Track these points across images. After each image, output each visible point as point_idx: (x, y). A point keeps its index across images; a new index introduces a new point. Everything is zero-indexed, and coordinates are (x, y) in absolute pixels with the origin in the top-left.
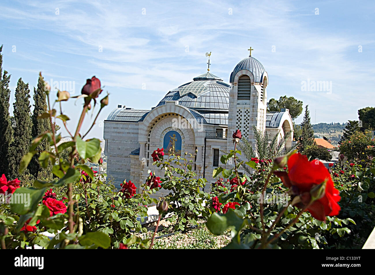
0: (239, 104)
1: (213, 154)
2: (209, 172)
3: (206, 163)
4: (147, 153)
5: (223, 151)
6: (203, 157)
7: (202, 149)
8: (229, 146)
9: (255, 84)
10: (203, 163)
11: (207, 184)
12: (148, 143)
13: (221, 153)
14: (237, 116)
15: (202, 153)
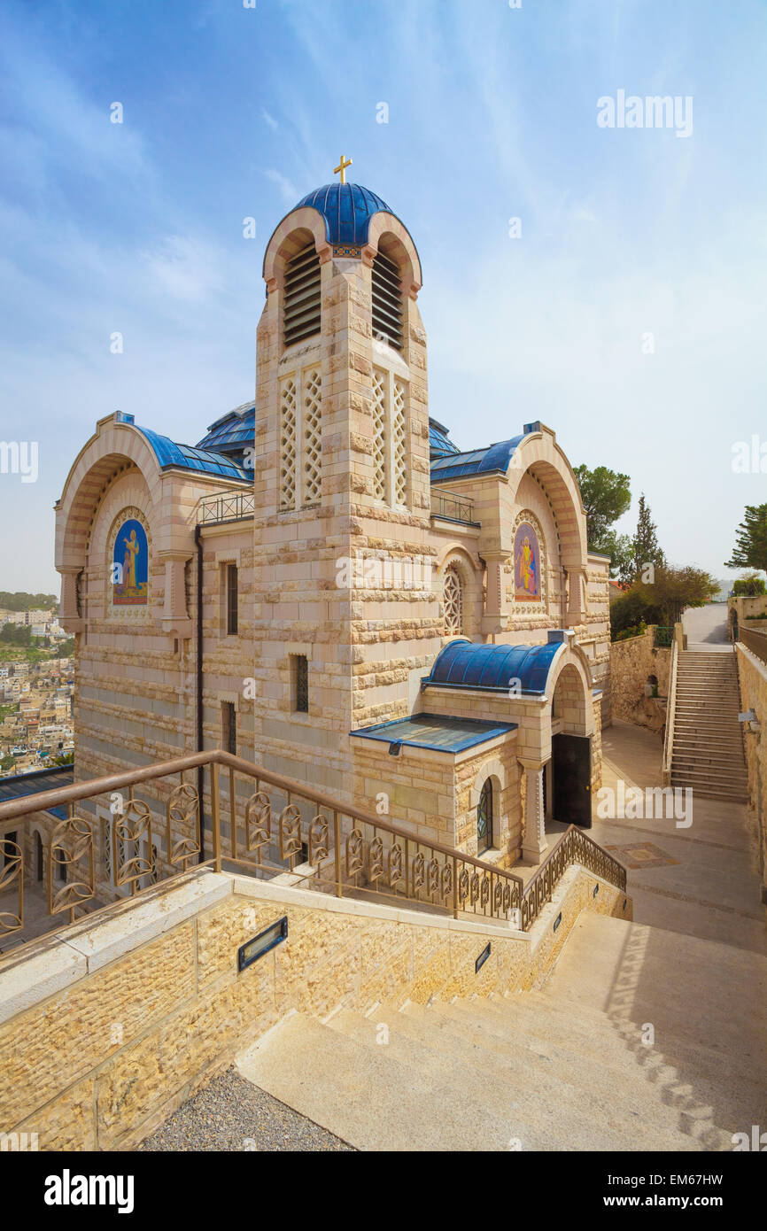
0: (285, 360)
1: (224, 585)
2: (212, 656)
3: (206, 623)
4: (83, 602)
5: (246, 567)
6: (194, 599)
7: (187, 571)
8: (260, 544)
9: (335, 253)
10: (195, 622)
11: (210, 706)
12: (86, 570)
13: (242, 577)
14: (285, 410)
15: (187, 585)
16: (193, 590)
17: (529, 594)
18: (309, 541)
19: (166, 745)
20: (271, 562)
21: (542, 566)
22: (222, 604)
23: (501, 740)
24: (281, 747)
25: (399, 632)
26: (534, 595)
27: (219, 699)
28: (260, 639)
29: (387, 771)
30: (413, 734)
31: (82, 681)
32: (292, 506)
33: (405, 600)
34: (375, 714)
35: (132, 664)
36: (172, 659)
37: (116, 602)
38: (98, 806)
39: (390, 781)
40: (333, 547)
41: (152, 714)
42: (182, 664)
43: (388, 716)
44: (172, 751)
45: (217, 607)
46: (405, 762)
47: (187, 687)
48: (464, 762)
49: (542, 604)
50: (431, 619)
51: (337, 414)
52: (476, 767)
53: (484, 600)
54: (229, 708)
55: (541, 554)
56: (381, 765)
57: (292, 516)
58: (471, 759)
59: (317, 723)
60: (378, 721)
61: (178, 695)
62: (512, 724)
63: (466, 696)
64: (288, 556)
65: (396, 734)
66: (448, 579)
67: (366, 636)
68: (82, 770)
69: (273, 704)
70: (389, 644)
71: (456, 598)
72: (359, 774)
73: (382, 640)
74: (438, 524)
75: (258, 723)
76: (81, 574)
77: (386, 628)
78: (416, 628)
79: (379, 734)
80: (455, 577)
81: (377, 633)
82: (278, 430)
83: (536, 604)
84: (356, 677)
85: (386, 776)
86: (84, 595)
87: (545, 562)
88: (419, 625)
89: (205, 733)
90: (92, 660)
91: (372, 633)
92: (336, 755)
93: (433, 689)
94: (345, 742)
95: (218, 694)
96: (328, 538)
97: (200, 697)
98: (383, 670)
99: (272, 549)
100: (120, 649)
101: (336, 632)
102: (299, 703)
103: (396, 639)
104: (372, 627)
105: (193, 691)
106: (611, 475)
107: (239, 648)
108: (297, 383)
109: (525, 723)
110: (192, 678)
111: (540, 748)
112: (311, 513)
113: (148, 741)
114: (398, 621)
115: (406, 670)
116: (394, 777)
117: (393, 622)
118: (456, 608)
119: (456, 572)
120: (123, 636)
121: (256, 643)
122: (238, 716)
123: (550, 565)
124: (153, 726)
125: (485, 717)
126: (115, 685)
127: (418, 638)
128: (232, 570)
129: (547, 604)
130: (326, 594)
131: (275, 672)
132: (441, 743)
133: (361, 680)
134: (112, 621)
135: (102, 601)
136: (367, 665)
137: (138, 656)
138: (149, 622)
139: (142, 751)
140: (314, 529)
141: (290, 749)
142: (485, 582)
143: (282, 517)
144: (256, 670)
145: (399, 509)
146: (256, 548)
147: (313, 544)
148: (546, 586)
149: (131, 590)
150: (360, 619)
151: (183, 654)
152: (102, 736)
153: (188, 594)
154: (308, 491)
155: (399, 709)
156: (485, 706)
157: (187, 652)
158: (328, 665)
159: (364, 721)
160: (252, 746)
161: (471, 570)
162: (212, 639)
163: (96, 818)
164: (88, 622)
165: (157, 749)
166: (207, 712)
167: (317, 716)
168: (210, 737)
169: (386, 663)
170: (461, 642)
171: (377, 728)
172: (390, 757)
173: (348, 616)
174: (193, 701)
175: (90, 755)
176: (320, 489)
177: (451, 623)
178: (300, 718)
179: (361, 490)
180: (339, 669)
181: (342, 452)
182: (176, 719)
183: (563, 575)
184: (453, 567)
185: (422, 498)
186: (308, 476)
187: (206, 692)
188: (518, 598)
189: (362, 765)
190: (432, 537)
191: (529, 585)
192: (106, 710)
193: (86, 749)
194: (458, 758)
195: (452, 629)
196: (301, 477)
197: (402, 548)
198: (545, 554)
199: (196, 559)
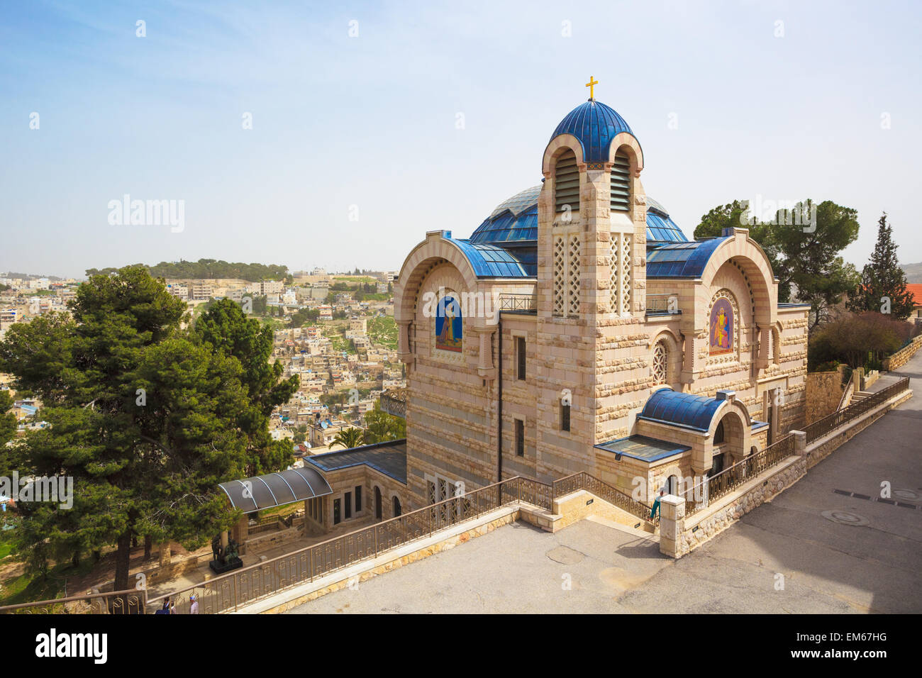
0: (557, 226)
1: (516, 350)
2: (509, 391)
3: (504, 371)
4: (413, 343)
5: (531, 342)
6: (497, 356)
7: (493, 339)
8: (541, 332)
9: (589, 168)
10: (497, 370)
11: (507, 421)
12: (414, 322)
13: (528, 347)
14: (556, 254)
15: (493, 347)
16: (496, 351)
17: (722, 349)
18: (572, 337)
19: (477, 441)
20: (549, 344)
21: (735, 326)
22: (515, 361)
23: (680, 456)
24: (553, 450)
25: (623, 389)
26: (727, 348)
27: (513, 417)
28: (541, 387)
29: (613, 468)
30: (630, 449)
31: (413, 394)
32: (561, 313)
33: (628, 369)
34: (608, 436)
35: (452, 389)
36: (481, 389)
37: (438, 347)
38: (425, 474)
39: (615, 473)
40: (586, 343)
41: (467, 422)
42: (488, 394)
43: (615, 437)
44: (481, 445)
45: (512, 363)
46: (624, 464)
47: (492, 408)
48: (655, 467)
49: (734, 354)
50: (644, 378)
51: (589, 267)
52: (662, 470)
53: (683, 360)
54: (519, 424)
55: (735, 317)
56: (611, 465)
57: (561, 320)
58: (660, 465)
59: (575, 438)
60: (610, 439)
61: (485, 412)
62: (688, 447)
63: (662, 428)
64: (559, 343)
65: (620, 448)
66: (657, 350)
67: (604, 393)
68: (413, 450)
69: (549, 425)
70: (617, 396)
71: (662, 361)
72: (598, 468)
73: (613, 394)
74: (650, 320)
75: (539, 434)
76: (410, 325)
77: (615, 387)
78: (634, 385)
79: (610, 447)
80: (662, 347)
81: (610, 391)
82: (553, 266)
83: (728, 356)
84: (598, 416)
85: (613, 470)
86: (413, 339)
87: (738, 323)
88: (636, 382)
89: (503, 436)
90: (420, 382)
91: (607, 391)
92: (586, 456)
93: (643, 421)
94: (590, 450)
95: (512, 415)
96: (583, 338)
97: (500, 415)
98: (613, 411)
99: (549, 336)
100: (442, 378)
101: (586, 390)
102: (563, 426)
103: (621, 393)
104: (607, 387)
105: (496, 411)
106: (836, 208)
107: (526, 389)
108: (564, 241)
109: (696, 447)
110: (495, 403)
111: (704, 462)
112: (573, 321)
113: (464, 437)
114: (622, 382)
115: (627, 410)
116: (617, 471)
117: (619, 383)
118: (663, 366)
119: (663, 345)
120: (445, 370)
121: (539, 389)
122: (525, 429)
123: (743, 324)
124: (468, 429)
125: (674, 441)
126: (439, 400)
127: (635, 390)
128: (521, 342)
129: (738, 354)
130: (582, 369)
131: (550, 407)
132: (644, 455)
133: (601, 417)
134: (435, 358)
135: (428, 345)
136: (604, 409)
137: (456, 384)
138: (465, 365)
139: (459, 443)
140: (576, 331)
141: (558, 451)
142: (684, 348)
143: (555, 319)
144: (538, 405)
145: (626, 315)
146: (538, 334)
147: (574, 339)
148: (738, 341)
149: (449, 342)
150: (600, 384)
151: (489, 388)
152: (429, 431)
153: (493, 353)
154: (571, 307)
155: (622, 432)
156: (673, 435)
157: (492, 387)
158: (582, 408)
159: (602, 440)
160: (535, 447)
161: (673, 342)
162: (509, 382)
163: (424, 481)
164: (416, 356)
165: (471, 443)
166: (504, 424)
167: (574, 434)
168: (507, 439)
169: (614, 407)
170: (665, 390)
171: (608, 443)
172: (616, 461)
173: (594, 382)
174: (496, 417)
175: (420, 442)
176: (578, 308)
177: (658, 377)
178: (564, 434)
179: (602, 312)
180: (588, 411)
181: (592, 291)
182: (484, 426)
183: (756, 330)
184: (661, 342)
185: (640, 306)
186: (571, 298)
187: (504, 412)
188: (711, 353)
189: (600, 463)
190: (646, 327)
191: (722, 342)
192: (432, 415)
193: (416, 437)
194: (651, 465)
195: (659, 381)
196: (567, 298)
197: (626, 339)
198: (739, 317)
199: (498, 332)
